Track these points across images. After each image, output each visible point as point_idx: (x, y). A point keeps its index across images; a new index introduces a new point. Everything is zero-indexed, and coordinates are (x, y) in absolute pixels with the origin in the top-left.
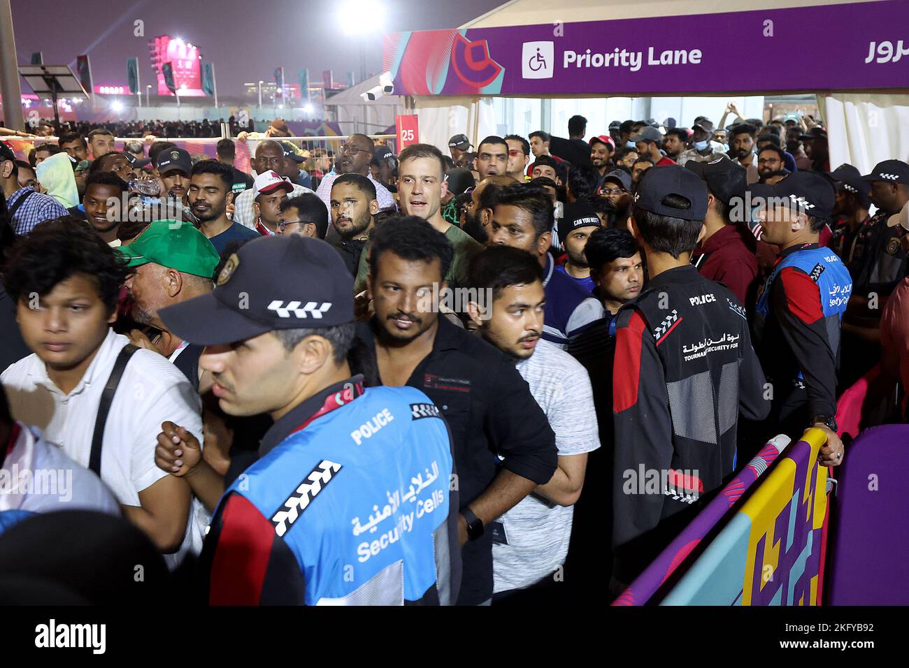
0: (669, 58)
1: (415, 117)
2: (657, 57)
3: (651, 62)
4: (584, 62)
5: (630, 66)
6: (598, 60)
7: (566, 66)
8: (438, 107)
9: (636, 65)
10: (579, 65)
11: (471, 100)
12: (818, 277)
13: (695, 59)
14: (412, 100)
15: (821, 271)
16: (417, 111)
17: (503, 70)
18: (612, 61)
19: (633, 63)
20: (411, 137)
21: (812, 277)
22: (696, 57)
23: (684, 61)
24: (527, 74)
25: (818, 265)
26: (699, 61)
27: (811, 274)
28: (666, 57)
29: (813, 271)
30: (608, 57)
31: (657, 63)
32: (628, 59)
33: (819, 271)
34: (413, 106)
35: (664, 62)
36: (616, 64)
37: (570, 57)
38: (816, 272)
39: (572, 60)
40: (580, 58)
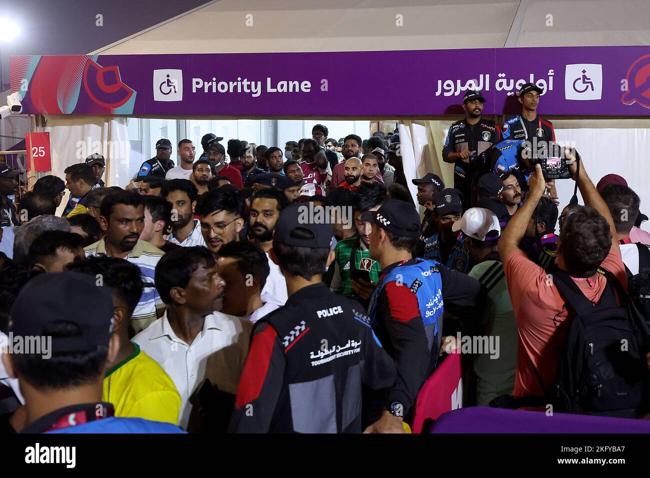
0: (284, 87)
1: (47, 135)
2: (274, 86)
3: (269, 90)
4: (210, 88)
5: (251, 93)
6: (223, 87)
7: (194, 91)
8: (71, 125)
9: (257, 92)
10: (206, 91)
11: (103, 119)
12: (417, 291)
13: (306, 88)
14: (43, 118)
15: (419, 285)
16: (48, 129)
17: (135, 93)
18: (235, 88)
19: (254, 90)
20: (42, 153)
21: (412, 290)
22: (306, 87)
23: (297, 90)
24: (158, 97)
25: (417, 280)
26: (309, 90)
27: (411, 288)
28: (282, 86)
29: (412, 285)
30: (232, 85)
31: (274, 90)
32: (249, 87)
33: (417, 285)
34: (44, 124)
35: (280, 90)
36: (239, 90)
37: (197, 83)
38: (415, 286)
39: (200, 86)
40: (207, 85)
